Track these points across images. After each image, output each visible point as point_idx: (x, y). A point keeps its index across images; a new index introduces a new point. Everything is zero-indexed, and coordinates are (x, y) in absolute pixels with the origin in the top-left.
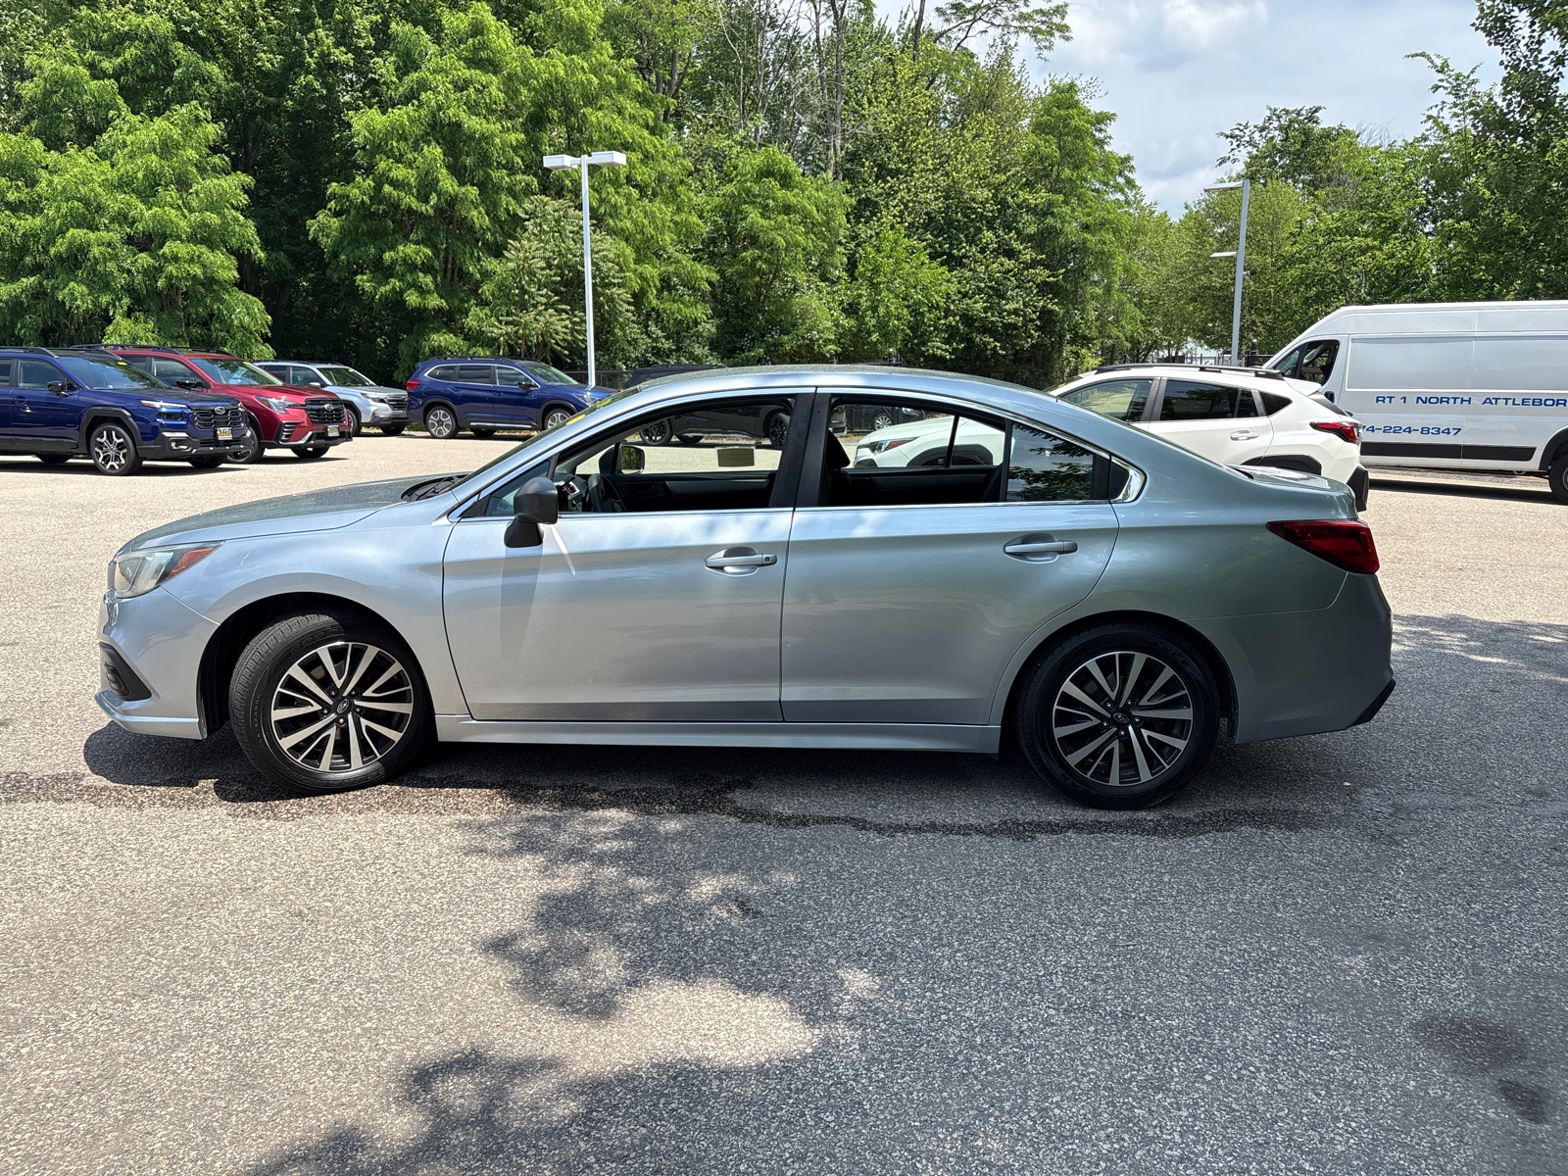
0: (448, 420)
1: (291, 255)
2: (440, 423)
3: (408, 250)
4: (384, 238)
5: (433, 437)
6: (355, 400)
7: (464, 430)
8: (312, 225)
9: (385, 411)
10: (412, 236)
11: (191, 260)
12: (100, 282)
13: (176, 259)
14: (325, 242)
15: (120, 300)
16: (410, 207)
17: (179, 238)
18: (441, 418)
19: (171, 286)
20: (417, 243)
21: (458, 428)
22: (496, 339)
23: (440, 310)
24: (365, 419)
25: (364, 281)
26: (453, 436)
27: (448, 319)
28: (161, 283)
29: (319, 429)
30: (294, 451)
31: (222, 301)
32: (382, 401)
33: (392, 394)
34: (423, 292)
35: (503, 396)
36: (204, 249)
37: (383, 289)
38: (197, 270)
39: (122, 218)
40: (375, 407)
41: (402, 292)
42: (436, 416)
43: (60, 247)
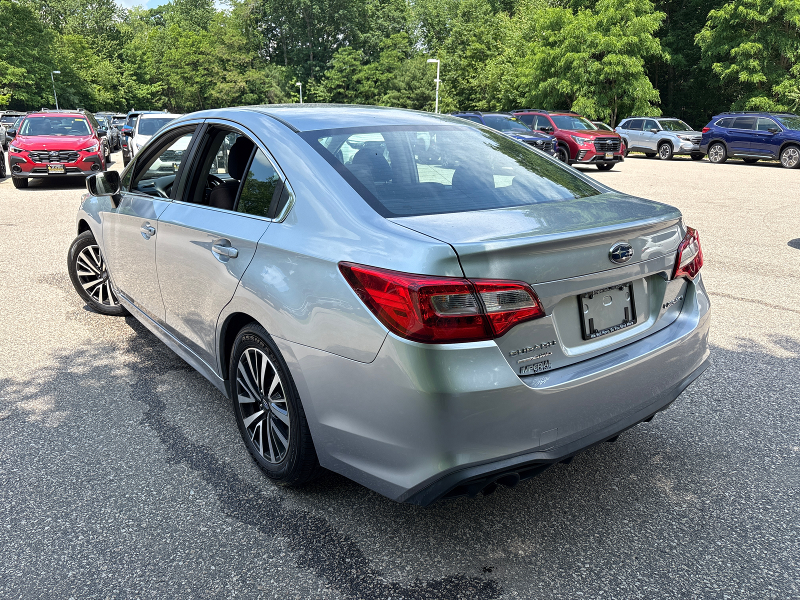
0: (722, 152)
1: (686, 56)
2: (716, 153)
3: (747, 46)
4: (735, 40)
5: (711, 162)
6: (672, 139)
7: (730, 158)
8: (698, 37)
9: (689, 146)
10: (752, 37)
11: (618, 64)
12: (576, 79)
13: (610, 64)
14: (703, 47)
15: (583, 87)
16: (753, 19)
17: (615, 52)
18: (718, 151)
19: (606, 78)
20: (754, 41)
21: (727, 157)
22: (794, 101)
23: (762, 83)
24: (676, 150)
25: (717, 67)
26: (723, 161)
27: (766, 89)
28: (601, 77)
29: (601, 154)
30: (597, 166)
31: (630, 85)
32: (688, 140)
33: (696, 136)
34: (752, 71)
35: (758, 137)
36: (625, 56)
37: (727, 71)
38: (620, 69)
39: (593, 45)
40: (683, 143)
41: (737, 72)
42: (715, 149)
43: (561, 63)
